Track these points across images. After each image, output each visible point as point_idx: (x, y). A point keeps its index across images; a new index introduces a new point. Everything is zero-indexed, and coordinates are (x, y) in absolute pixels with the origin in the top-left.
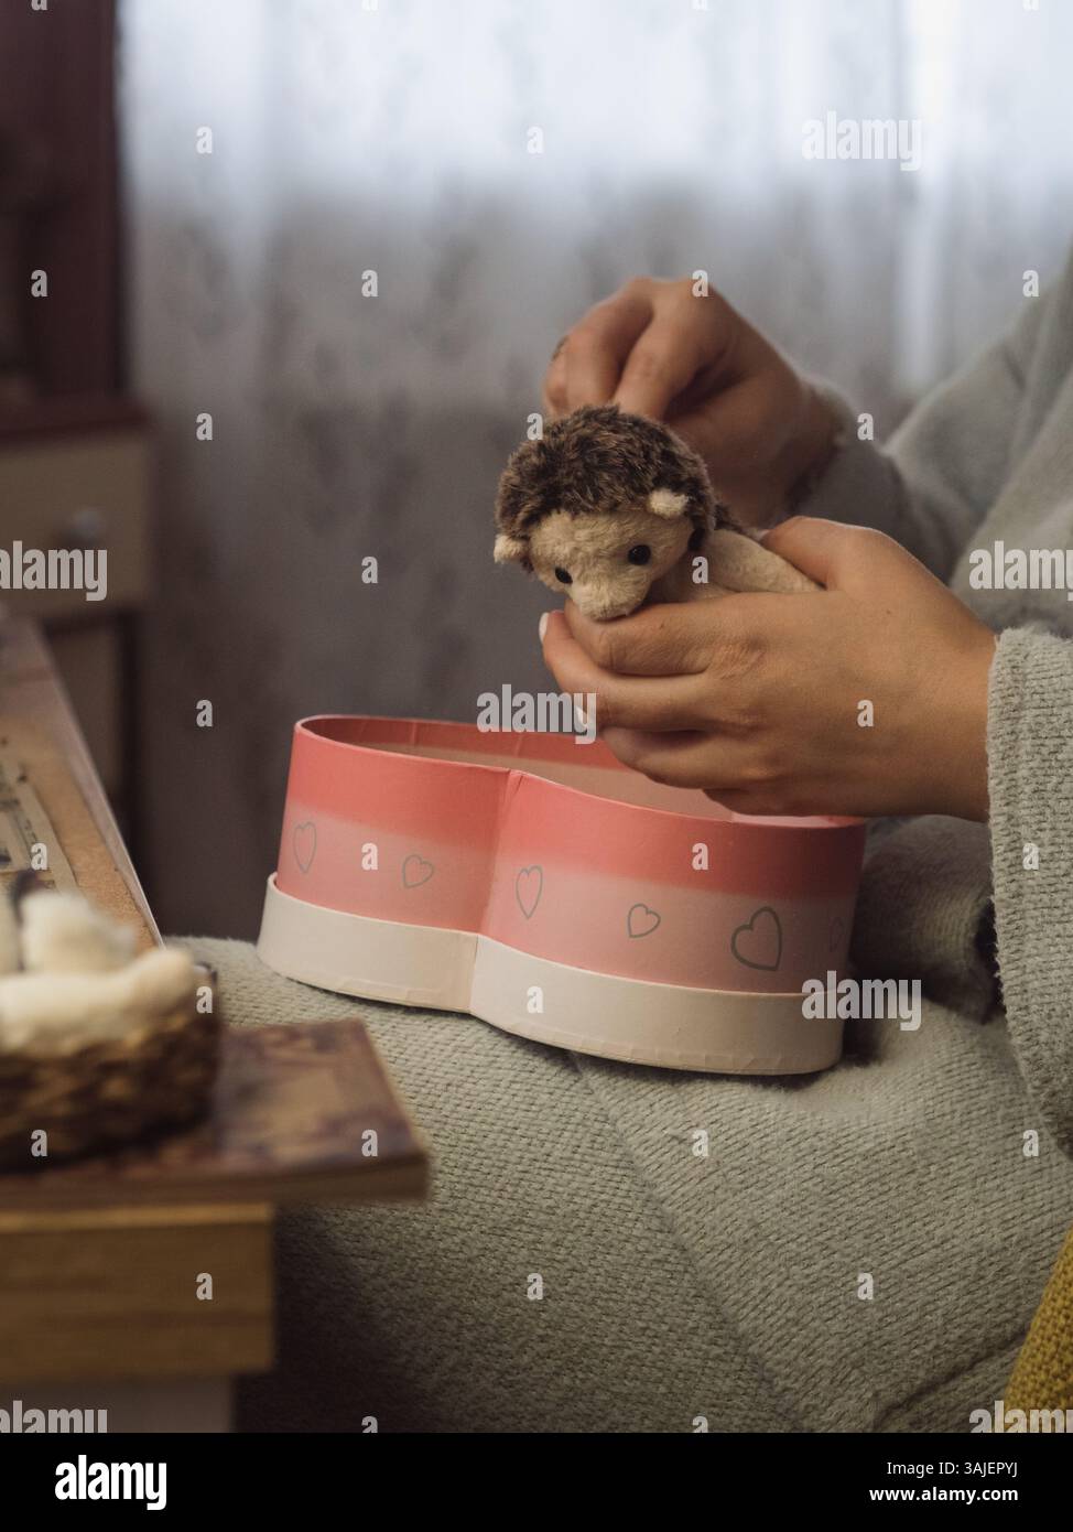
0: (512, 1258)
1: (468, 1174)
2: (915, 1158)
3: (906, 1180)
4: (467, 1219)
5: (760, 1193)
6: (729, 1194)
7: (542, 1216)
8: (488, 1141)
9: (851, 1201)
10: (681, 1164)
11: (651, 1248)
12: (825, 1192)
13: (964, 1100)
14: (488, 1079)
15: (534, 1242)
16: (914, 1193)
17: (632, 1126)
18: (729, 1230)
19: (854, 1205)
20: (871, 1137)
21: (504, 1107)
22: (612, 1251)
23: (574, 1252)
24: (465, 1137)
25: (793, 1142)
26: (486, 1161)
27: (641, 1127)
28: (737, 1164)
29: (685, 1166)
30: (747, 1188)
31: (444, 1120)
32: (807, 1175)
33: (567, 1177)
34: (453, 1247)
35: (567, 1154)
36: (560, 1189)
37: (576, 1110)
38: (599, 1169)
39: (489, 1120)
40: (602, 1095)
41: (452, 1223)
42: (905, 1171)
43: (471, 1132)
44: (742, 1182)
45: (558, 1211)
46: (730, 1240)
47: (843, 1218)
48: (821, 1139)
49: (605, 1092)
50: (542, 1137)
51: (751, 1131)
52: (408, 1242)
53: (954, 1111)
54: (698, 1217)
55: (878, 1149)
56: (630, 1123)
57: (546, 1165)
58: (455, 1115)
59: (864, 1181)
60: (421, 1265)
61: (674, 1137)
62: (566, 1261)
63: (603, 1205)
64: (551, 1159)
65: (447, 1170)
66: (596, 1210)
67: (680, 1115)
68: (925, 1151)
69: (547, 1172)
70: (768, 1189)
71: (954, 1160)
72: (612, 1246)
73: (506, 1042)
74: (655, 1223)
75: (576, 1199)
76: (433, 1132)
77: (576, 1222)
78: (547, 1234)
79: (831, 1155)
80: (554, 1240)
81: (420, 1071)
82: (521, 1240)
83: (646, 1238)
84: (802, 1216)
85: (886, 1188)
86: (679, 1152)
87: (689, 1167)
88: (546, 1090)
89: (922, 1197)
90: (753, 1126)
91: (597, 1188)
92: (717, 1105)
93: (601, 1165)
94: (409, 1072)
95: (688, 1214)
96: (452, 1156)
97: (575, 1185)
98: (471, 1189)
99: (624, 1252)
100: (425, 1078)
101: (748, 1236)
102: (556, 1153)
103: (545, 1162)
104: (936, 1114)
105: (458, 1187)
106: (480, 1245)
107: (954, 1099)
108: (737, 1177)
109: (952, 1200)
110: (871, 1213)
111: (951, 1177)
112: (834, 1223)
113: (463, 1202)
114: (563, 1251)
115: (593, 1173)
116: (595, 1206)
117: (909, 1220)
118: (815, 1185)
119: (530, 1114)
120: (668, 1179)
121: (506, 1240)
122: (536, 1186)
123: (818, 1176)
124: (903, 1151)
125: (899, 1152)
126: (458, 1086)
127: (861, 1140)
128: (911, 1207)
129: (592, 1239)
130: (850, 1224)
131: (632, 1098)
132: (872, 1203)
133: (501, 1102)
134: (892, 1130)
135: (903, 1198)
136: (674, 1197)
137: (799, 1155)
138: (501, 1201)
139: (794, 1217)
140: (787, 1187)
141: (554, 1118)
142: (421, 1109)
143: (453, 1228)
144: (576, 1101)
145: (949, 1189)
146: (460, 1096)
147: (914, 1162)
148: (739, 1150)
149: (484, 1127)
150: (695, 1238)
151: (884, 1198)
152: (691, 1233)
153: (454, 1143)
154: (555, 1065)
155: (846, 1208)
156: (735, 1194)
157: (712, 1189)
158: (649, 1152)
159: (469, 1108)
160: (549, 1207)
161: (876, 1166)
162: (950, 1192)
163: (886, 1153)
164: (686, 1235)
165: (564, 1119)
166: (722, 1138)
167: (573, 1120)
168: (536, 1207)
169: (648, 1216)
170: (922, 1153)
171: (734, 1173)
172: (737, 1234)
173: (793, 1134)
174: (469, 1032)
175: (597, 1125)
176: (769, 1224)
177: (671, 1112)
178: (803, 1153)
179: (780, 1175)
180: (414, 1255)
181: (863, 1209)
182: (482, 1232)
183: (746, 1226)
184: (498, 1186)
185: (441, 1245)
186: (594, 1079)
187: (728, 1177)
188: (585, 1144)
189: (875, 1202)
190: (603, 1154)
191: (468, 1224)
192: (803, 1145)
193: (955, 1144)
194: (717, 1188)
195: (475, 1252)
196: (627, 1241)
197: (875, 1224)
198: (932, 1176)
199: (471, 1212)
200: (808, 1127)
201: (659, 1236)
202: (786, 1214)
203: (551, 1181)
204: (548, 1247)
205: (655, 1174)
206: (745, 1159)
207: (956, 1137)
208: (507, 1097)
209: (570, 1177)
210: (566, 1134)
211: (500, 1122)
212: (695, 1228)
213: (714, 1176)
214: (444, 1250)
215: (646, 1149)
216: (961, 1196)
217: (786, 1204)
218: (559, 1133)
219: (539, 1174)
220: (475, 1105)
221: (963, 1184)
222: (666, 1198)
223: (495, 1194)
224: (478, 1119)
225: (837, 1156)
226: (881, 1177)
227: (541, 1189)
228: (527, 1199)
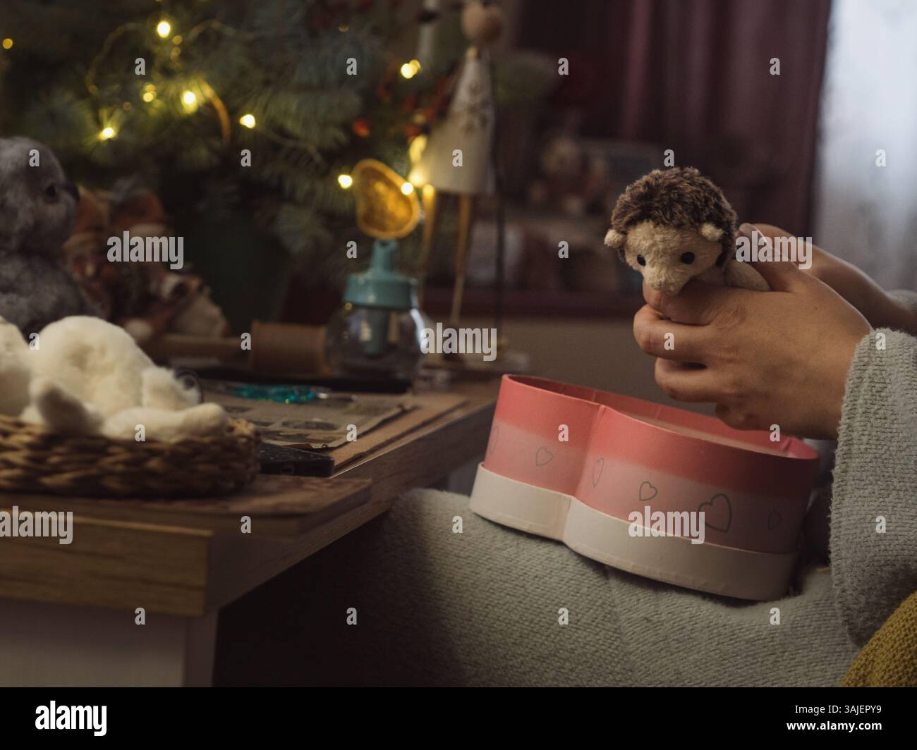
0: (546, 674)
1: (532, 625)
2: (777, 647)
3: (769, 658)
4: (527, 650)
5: (685, 655)
6: (669, 654)
7: (566, 653)
8: (547, 609)
9: (733, 666)
10: (645, 634)
11: (623, 679)
12: (721, 659)
13: (820, 621)
14: (558, 576)
15: (560, 667)
16: (771, 666)
17: (625, 610)
18: (663, 674)
19: (735, 668)
20: (754, 631)
21: (561, 592)
22: (601, 678)
23: (580, 676)
24: (536, 605)
25: (709, 629)
26: (544, 620)
27: (630, 611)
28: (676, 637)
29: (647, 635)
30: (679, 651)
31: (527, 594)
32: (713, 648)
33: (585, 633)
34: (516, 665)
35: (589, 622)
36: (580, 640)
37: (600, 598)
38: (604, 632)
39: (552, 598)
40: (615, 592)
41: (519, 652)
42: (769, 653)
43: (540, 602)
44: (677, 648)
45: (576, 652)
46: (662, 680)
47: (726, 675)
48: (726, 629)
49: (616, 590)
50: (577, 610)
51: (689, 620)
52: (493, 659)
53: (810, 626)
54: (647, 665)
55: (756, 639)
56: (624, 608)
57: (575, 626)
58: (534, 593)
59: (744, 655)
60: (499, 672)
61: (646, 619)
62: (575, 680)
63: (602, 652)
64: (579, 623)
65: (521, 622)
66: (597, 654)
67: (653, 607)
68: (784, 644)
69: (575, 630)
70: (690, 654)
71: (801, 651)
72: (601, 675)
73: (575, 558)
74: (628, 666)
75: (588, 647)
76: (520, 600)
77: (585, 659)
78: (567, 664)
79: (728, 639)
80: (570, 668)
81: (522, 567)
82: (553, 665)
83: (621, 673)
84: (705, 671)
85: (755, 661)
86: (646, 627)
87: (649, 635)
88: (587, 585)
89: (775, 669)
90: (691, 618)
91: (601, 642)
92: (675, 604)
93: (606, 630)
94: (516, 567)
95: (643, 662)
96: (526, 614)
97: (588, 639)
98: (531, 633)
99: (607, 680)
100: (524, 571)
101: (672, 678)
102: (583, 620)
103: (576, 624)
104: (799, 625)
105: (525, 631)
106: (530, 665)
107: (814, 619)
108: (674, 645)
109: (793, 673)
110: (744, 674)
111: (796, 660)
112: (722, 677)
113: (526, 640)
114: (574, 674)
115: (600, 634)
116: (597, 651)
117: (765, 681)
118: (716, 654)
119: (575, 598)
120: (636, 641)
121: (545, 665)
122: (567, 636)
123: (718, 649)
124: (771, 642)
125: (768, 642)
126: (540, 578)
127: (748, 633)
128: (767, 674)
129: (592, 670)
130: (730, 678)
131: (630, 595)
132: (745, 668)
133: (561, 590)
134: (769, 629)
135: (765, 667)
136: (637, 652)
137: (711, 636)
138: (546, 642)
139: (701, 671)
140: (700, 654)
141: (586, 601)
142: (517, 588)
143: (518, 654)
144: (601, 593)
145: (793, 667)
146: (540, 583)
147: (776, 649)
148: (679, 630)
149: (548, 601)
150: (643, 677)
151: (753, 666)
152: (641, 673)
153: (528, 607)
154: (597, 573)
155: (730, 669)
156: (672, 655)
157: (659, 649)
158: (630, 625)
159: (542, 590)
160: (572, 649)
161: (753, 648)
162: (793, 669)
163: (760, 642)
164: (639, 674)
165: (592, 603)
166: (672, 622)
167: (597, 604)
168: (565, 648)
169: (625, 661)
170: (782, 645)
171: (673, 642)
172: (667, 676)
173: (711, 624)
174: (556, 552)
175: (609, 608)
176: (686, 673)
177: (648, 605)
178: (714, 635)
179: (698, 646)
180: (496, 667)
181: (739, 671)
182: (533, 658)
183: (673, 673)
184: (546, 634)
185: (511, 663)
186: (613, 583)
187: (671, 644)
188: (600, 617)
189: (747, 667)
190: (609, 624)
191: (526, 652)
192: (715, 631)
193: (804, 643)
194: (662, 649)
195: (528, 669)
196: (610, 674)
197: (745, 680)
198: (784, 658)
199: (530, 646)
200: (720, 621)
201: (630, 673)
202: (697, 668)
203: (576, 635)
204: (566, 671)
205: (630, 638)
206: (682, 635)
207: (807, 639)
208: (565, 587)
209: (587, 634)
210: (592, 611)
211: (557, 600)
212: (644, 670)
213: (662, 643)
214: (511, 666)
215: (629, 623)
216: (798, 672)
217: (698, 663)
218: (587, 610)
219: (570, 630)
220: (547, 589)
221: (801, 665)
222: (633, 651)
223: (544, 638)
224: (546, 596)
225: (731, 640)
226: (754, 654)
227: (570, 639)
228: (561, 643)
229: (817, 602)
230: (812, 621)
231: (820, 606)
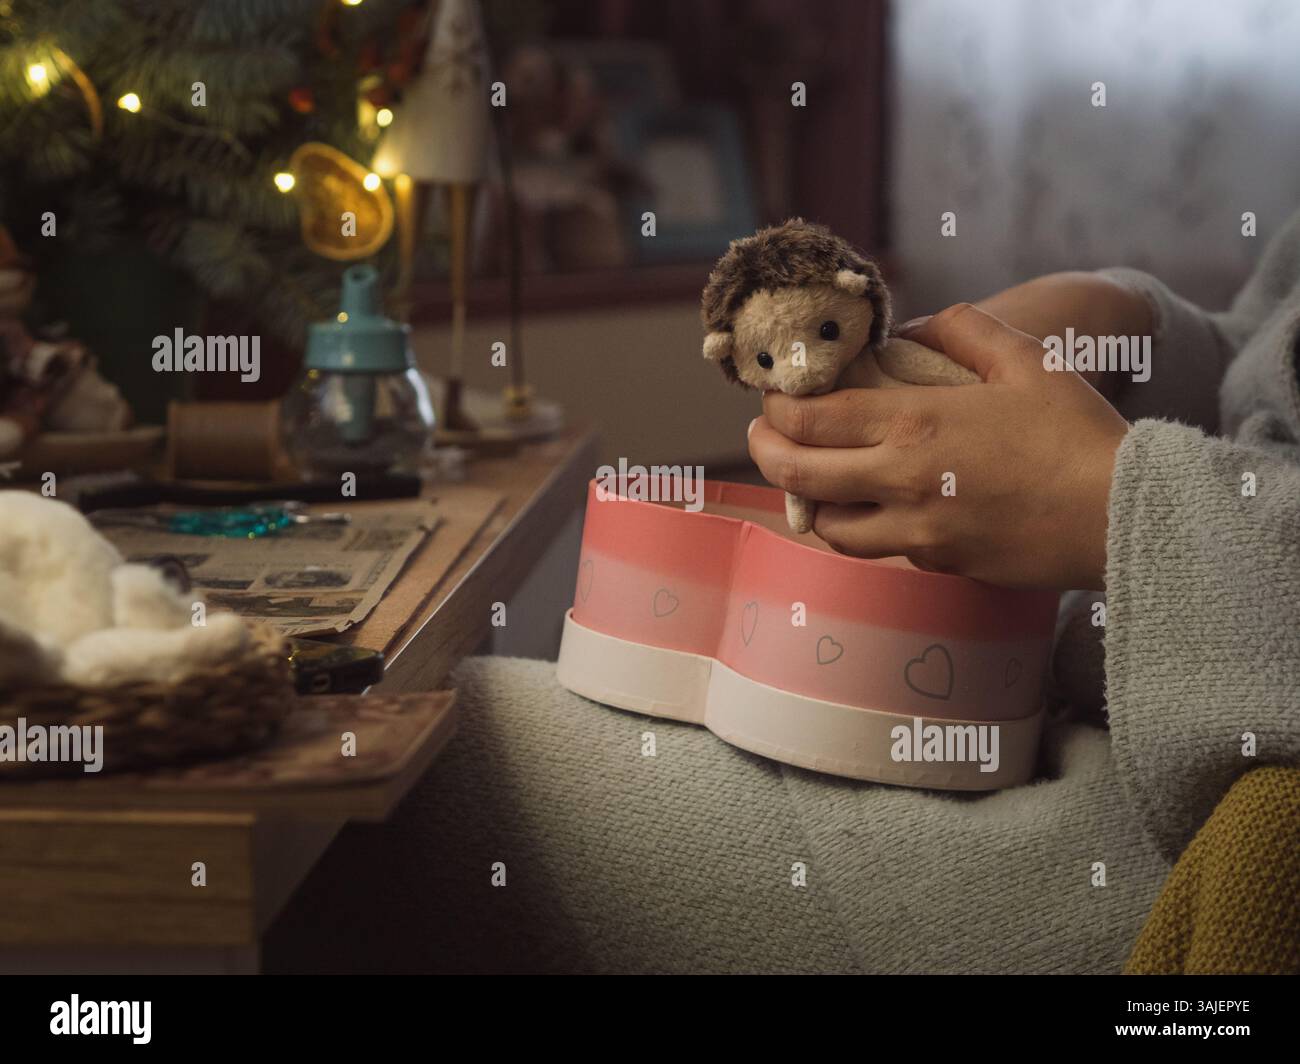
0: (705, 927)
1: (676, 855)
2: (1043, 858)
3: (1032, 876)
4: (672, 892)
5: (910, 881)
6: (885, 881)
7: (733, 894)
8: (696, 829)
9: (984, 892)
10: (847, 854)
11: (820, 925)
12: (964, 883)
13: (1098, 813)
14: (706, 778)
15: (724, 914)
16: (1038, 888)
17: (813, 821)
18: (880, 911)
19: (986, 895)
20: (1007, 838)
21: (714, 801)
22: (787, 925)
23: (756, 925)
24: (678, 824)
25: (942, 840)
26: (692, 845)
27: (820, 821)
28: (893, 856)
29: (850, 855)
30: (900, 877)
31: (663, 809)
32: (950, 868)
33: (756, 861)
34: (659, 915)
35: (759, 842)
36: (749, 871)
37: (773, 806)
38: (784, 856)
39: (701, 811)
40: (794, 795)
41: (660, 896)
42: (1033, 868)
43: (683, 820)
44: (896, 872)
45: (746, 890)
46: (880, 920)
47: (976, 905)
48: (966, 838)
49: (797, 794)
50: (741, 827)
51: (909, 829)
52: (623, 910)
53: (1087, 822)
54: (855, 899)
55: (1012, 849)
56: (812, 818)
57: (740, 851)
58: (673, 806)
59: (997, 875)
60: (634, 929)
61: (846, 832)
62: (749, 931)
63: (783, 886)
64: (746, 846)
65: (659, 851)
66: (777, 890)
67: (853, 814)
68: (1054, 853)
69: (741, 857)
70: (917, 878)
71: (1078, 861)
72: (787, 921)
73: (728, 749)
74: (825, 905)
75: (762, 881)
76: (653, 819)
77: (760, 899)
78: (735, 909)
79: (971, 852)
80: (740, 913)
81: (651, 769)
82: (713, 912)
83: (817, 916)
84: (942, 903)
85: (1015, 882)
86: (847, 844)
87: (853, 856)
88: (751, 789)
89: (1045, 891)
90: (911, 826)
91: (781, 872)
92: (887, 807)
93: (786, 853)
94: (642, 770)
95: (848, 896)
96: (666, 840)
97: (762, 868)
98: (677, 867)
99: (797, 927)
100: (655, 774)
101: (894, 917)
102: (751, 842)
103: (741, 848)
104: (1071, 822)
105: (667, 865)
106: (680, 915)
107: (1090, 812)
108: (892, 867)
109: (1071, 896)
110: (999, 903)
111: (1073, 876)
112: (968, 910)
113: (670, 878)
114: (747, 923)
115: (779, 859)
116: (777, 887)
117: (1031, 910)
118: (956, 876)
119: (735, 809)
120: (834, 866)
121: (701, 912)
122: (729, 867)
123: (958, 869)
124: (1035, 851)
125: (1031, 852)
126: (680, 783)
127: (999, 841)
128: (1034, 899)
129: (772, 914)
130: (981, 910)
131: (817, 798)
132: (1001, 894)
133: (713, 798)
134: (1029, 833)
135: (1028, 891)
136: (838, 881)
137: (946, 850)
138: (700, 879)
139: (936, 903)
140: (932, 877)
141: (753, 813)
142: (647, 800)
143: (660, 899)
144: (773, 799)
145: (1070, 886)
146: (680, 790)
147: (1042, 862)
148: (897, 844)
149: (695, 817)
150: (851, 917)
151: (1012, 890)
152: (848, 912)
153: (668, 829)
154: (764, 769)
155: (979, 897)
156: (890, 882)
157: (870, 875)
158: (823, 842)
159: (685, 800)
160: (739, 886)
161: (1009, 863)
162: (1071, 888)
163: (1019, 853)
164: (845, 914)
165: (761, 814)
166: (885, 834)
167: (769, 814)
168: (729, 886)
169: (820, 897)
170: (1050, 854)
171: (890, 864)
172: (887, 914)
173: (944, 833)
174: (698, 741)
175: (788, 820)
176: (914, 907)
177: (847, 811)
178: (949, 849)
179: (928, 867)
180: (628, 921)
181: (992, 898)
182: (683, 904)
183: (895, 909)
184: (699, 866)
185: (650, 913)
186: (791, 783)
187: (886, 866)
188: (776, 835)
189: (1004, 893)
190: (790, 844)
191: (672, 896)
192: (950, 843)
193: (1081, 848)
194: (875, 875)
195: (676, 921)
196: (800, 918)
197: (1001, 912)
198: (1056, 874)
199: (676, 887)
200: (956, 828)
201: (828, 915)
202: (929, 900)
203: (743, 864)
204: (734, 919)
205: (825, 861)
206: (901, 852)
207: (1085, 843)
208: (718, 794)
209: (760, 861)
210: (762, 826)
211: (709, 814)
212: (852, 908)
213: (873, 866)
214: (651, 918)
215: (821, 840)
216: (1080, 892)
217: (930, 892)
218: (755, 825)
219: (734, 858)
220: (691, 798)
221: (1082, 883)
222: (831, 882)
223: (696, 873)
224: (691, 810)
225: (976, 854)
226: (1012, 872)
227: (735, 870)
228: (723, 878)
229: (1091, 786)
230: (1088, 815)
231: (1097, 790)
